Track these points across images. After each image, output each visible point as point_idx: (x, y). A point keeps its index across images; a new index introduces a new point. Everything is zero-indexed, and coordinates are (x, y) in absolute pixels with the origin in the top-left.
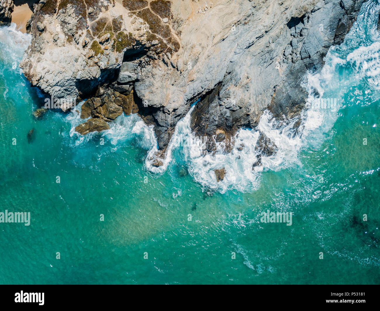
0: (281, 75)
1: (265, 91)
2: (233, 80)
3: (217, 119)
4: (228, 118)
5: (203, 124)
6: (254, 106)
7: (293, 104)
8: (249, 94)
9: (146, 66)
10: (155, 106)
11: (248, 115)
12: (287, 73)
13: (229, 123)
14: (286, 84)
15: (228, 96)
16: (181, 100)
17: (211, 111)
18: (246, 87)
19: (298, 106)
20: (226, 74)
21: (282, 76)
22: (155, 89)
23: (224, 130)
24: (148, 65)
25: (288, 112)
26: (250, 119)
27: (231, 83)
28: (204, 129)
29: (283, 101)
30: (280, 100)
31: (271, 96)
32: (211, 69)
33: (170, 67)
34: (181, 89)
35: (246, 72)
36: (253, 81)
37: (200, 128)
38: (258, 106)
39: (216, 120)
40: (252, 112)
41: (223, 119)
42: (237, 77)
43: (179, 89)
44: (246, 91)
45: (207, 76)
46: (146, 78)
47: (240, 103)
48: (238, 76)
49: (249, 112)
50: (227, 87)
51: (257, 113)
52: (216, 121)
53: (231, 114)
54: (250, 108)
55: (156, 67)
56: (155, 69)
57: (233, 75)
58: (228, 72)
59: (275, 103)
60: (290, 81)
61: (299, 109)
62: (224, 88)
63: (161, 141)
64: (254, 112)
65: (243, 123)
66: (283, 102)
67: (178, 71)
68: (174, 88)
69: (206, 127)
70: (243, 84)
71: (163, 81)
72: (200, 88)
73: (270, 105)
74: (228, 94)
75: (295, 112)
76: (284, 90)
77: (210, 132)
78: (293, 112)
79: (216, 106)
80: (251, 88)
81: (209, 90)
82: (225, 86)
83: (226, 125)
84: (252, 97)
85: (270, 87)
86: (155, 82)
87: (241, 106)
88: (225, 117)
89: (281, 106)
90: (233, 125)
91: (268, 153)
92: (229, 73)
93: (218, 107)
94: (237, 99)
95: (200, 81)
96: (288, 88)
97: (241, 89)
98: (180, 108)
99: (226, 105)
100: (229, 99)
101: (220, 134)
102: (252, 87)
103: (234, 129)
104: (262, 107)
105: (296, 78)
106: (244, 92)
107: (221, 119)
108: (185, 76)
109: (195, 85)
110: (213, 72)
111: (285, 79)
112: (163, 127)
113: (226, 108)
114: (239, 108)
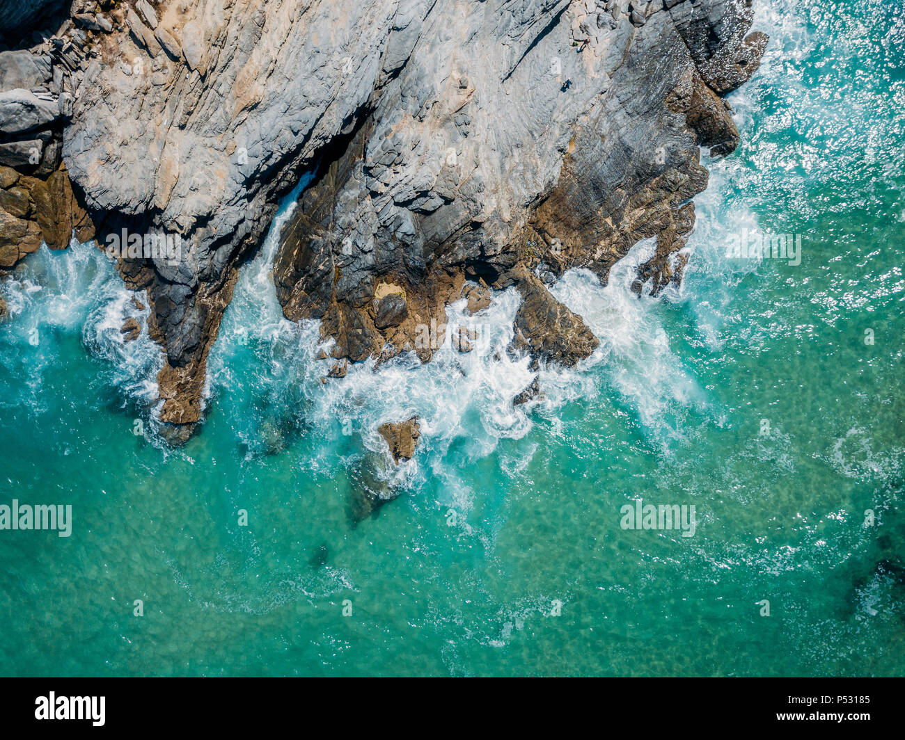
0: (592, 73)
1: (536, 135)
2: (410, 99)
3: (370, 244)
4: (408, 240)
5: (321, 267)
6: (495, 192)
7: (638, 174)
8: (472, 148)
9: (84, 64)
10: (126, 211)
11: (476, 226)
12: (613, 63)
13: (416, 259)
14: (613, 104)
15: (396, 161)
16: (221, 182)
17: (343, 219)
18: (459, 122)
19: (658, 182)
20: (384, 77)
21: (596, 76)
22: (115, 146)
23: (400, 283)
24: (87, 59)
25: (624, 205)
26: (485, 238)
27: (402, 111)
28: (328, 285)
29: (603, 168)
30: (594, 164)
31: (561, 150)
32: (320, 59)
33: (162, 59)
34: (216, 141)
35: (455, 67)
36: (483, 98)
37: (310, 280)
38: (511, 192)
39: (366, 249)
40: (488, 211)
41: (391, 246)
42: (421, 86)
43: (208, 141)
44: (461, 138)
45: (308, 88)
46: (88, 107)
47: (442, 183)
48: (426, 80)
49: (477, 213)
50: (389, 126)
51: (507, 216)
52: (366, 253)
53: (420, 226)
54: (480, 198)
55: (112, 64)
56: (110, 71)
57: (407, 80)
58: (388, 69)
59: (575, 175)
60: (624, 91)
61: (662, 193)
62: (381, 130)
63: (174, 336)
64: (497, 213)
65: (461, 255)
66: (606, 171)
67: (192, 71)
68: (187, 138)
69: (332, 276)
70: (446, 111)
71: (144, 116)
72: (287, 135)
73: (555, 183)
74: (392, 151)
75: (650, 205)
76: (606, 127)
77: (350, 292)
78: (643, 203)
79: (361, 198)
80: (479, 126)
81: (325, 138)
82: (385, 121)
83: (407, 265)
84: (488, 159)
85: (555, 115)
86: (113, 120)
87: (449, 194)
88: (399, 235)
89: (597, 187)
90: (429, 264)
91: (563, 356)
92: (396, 73)
93: (368, 201)
94: (431, 167)
95: (283, 107)
96: (619, 117)
97: (442, 131)
98: (221, 213)
99: (393, 192)
100: (399, 168)
101: (389, 298)
102: (481, 120)
103: (433, 277)
104: (525, 192)
105: (648, 78)
106: (453, 140)
107: (385, 243)
108: (221, 90)
109: (266, 124)
110: (329, 69)
111: (606, 86)
112: (175, 286)
113: (397, 204)
114: (441, 201)
